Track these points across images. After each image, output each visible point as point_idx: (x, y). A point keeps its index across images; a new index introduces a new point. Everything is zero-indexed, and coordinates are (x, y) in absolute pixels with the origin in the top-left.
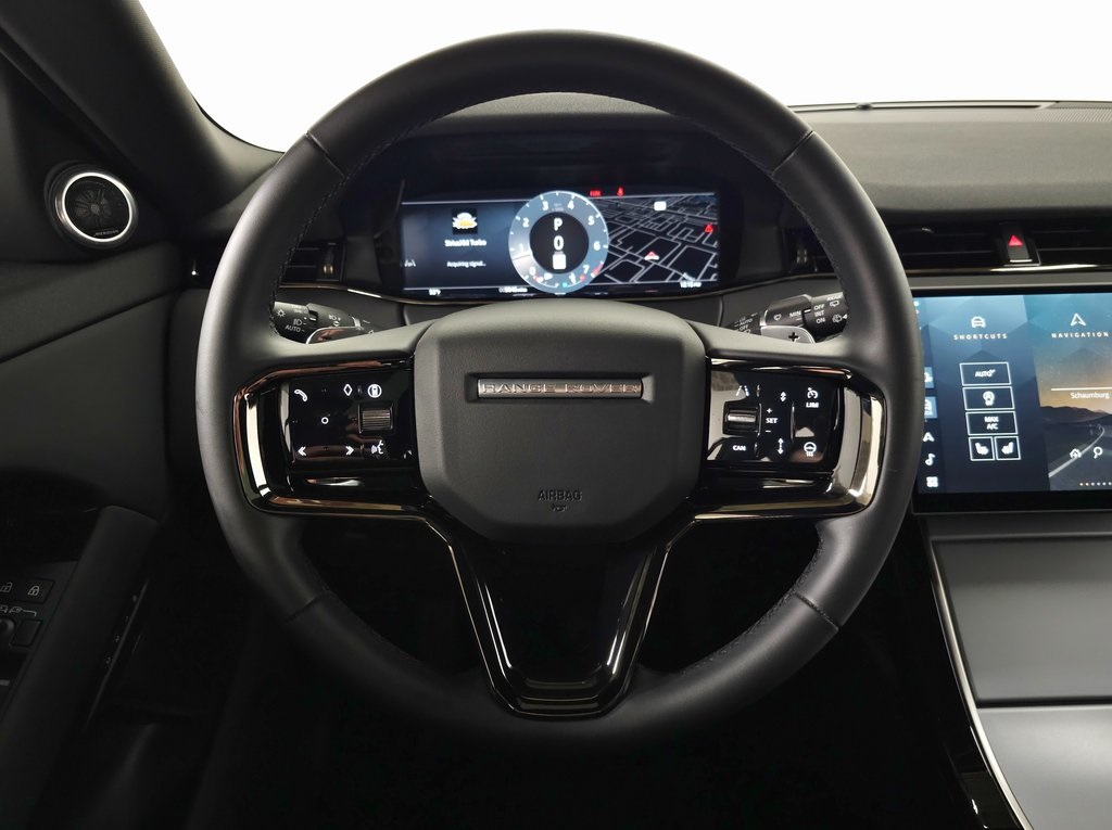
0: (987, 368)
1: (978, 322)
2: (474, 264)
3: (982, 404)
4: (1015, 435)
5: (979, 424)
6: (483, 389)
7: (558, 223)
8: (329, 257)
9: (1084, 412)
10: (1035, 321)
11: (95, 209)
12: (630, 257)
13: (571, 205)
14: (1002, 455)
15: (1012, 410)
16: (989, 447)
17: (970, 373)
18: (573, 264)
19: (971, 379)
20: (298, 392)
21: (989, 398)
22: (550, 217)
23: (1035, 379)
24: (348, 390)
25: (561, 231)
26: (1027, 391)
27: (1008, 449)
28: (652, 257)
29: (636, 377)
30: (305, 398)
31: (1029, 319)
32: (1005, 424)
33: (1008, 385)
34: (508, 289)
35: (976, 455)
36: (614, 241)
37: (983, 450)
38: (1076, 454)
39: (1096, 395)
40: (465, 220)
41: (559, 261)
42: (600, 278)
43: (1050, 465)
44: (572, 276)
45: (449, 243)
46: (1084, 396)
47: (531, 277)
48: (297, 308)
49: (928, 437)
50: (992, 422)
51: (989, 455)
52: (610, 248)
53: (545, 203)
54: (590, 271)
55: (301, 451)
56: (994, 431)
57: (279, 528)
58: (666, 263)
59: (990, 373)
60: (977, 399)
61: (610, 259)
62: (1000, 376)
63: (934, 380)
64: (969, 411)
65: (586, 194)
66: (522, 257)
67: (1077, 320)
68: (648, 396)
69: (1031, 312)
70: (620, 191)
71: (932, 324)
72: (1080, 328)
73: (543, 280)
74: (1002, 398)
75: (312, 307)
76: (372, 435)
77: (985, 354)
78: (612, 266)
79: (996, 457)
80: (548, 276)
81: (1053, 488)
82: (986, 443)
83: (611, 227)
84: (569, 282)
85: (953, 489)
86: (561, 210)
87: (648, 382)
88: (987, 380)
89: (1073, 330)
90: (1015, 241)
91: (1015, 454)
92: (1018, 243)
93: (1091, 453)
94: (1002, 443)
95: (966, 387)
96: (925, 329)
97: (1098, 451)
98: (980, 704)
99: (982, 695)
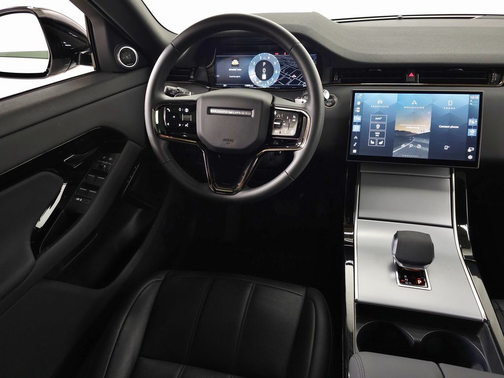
0: (379, 117)
1: (380, 102)
2: (237, 77)
3: (375, 128)
4: (384, 139)
5: (373, 134)
6: (212, 111)
7: (264, 64)
8: (192, 73)
9: (409, 133)
10: (399, 102)
11: (127, 57)
12: (287, 76)
13: (269, 58)
14: (378, 144)
15: (385, 131)
16: (375, 142)
17: (373, 118)
18: (268, 78)
19: (373, 120)
20: (168, 109)
21: (378, 126)
22: (262, 61)
23: (395, 121)
24: (180, 109)
25: (265, 67)
26: (392, 124)
27: (381, 143)
28: (294, 76)
29: (251, 110)
30: (169, 111)
31: (398, 101)
32: (382, 135)
33: (385, 123)
34: (247, 85)
35: (370, 144)
36: (282, 70)
37: (372, 143)
38: (403, 146)
39: (415, 127)
40: (235, 62)
41: (264, 77)
42: (277, 83)
43: (394, 149)
44: (268, 82)
45: (230, 70)
46: (410, 128)
47: (255, 82)
48: (174, 88)
49: (356, 137)
50: (377, 134)
51: (375, 144)
52: (281, 73)
53: (261, 57)
54: (274, 81)
55: (168, 124)
56: (378, 137)
57: (163, 143)
58: (298, 78)
59: (380, 119)
60: (374, 127)
61: (280, 76)
62: (384, 119)
63: (362, 120)
64: (371, 130)
65: (274, 54)
66: (253, 76)
67: (414, 102)
68: (253, 116)
70: (285, 53)
71: (364, 102)
72: (415, 105)
73: (258, 83)
74: (382, 127)
75: (178, 88)
76: (185, 122)
77: (379, 113)
78: (281, 79)
79: (376, 145)
80: (260, 81)
81: (393, 156)
82: (374, 141)
83: (281, 66)
84: (267, 84)
85: (360, 154)
86: (266, 59)
87: (253, 111)
88: (379, 121)
89: (412, 106)
90: (411, 75)
91: (383, 144)
92: (413, 75)
93: (408, 146)
94: (379, 141)
95: (371, 122)
96: (362, 104)
97: (411, 146)
98: (359, 218)
99: (360, 216)
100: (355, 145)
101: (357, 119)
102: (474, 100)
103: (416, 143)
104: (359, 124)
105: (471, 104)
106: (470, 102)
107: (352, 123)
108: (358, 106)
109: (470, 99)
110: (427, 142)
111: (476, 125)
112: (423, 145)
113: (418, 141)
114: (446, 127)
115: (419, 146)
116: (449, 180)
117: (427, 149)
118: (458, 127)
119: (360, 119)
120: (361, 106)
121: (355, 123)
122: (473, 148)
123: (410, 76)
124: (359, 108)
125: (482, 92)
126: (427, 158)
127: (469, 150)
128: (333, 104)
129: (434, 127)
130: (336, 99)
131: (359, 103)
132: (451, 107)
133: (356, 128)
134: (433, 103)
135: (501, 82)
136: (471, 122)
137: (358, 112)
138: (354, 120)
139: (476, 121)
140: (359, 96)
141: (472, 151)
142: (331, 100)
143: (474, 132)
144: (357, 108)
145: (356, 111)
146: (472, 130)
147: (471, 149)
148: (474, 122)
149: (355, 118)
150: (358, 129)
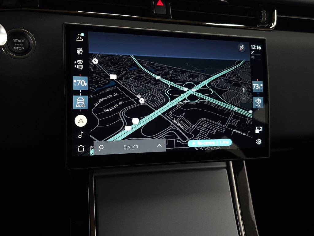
63: (89, 85)
90: (160, 3)
92: (162, 4)
100: (80, 137)
102: (256, 51)
104: (84, 93)
105: (253, 57)
106: (251, 55)
107: (70, 93)
108: (80, 57)
109: (251, 50)
111: (262, 91)
116: (226, 170)
119: (85, 84)
121: (77, 93)
122: (261, 127)
123: (157, 4)
124: (80, 62)
125: (264, 40)
127: (257, 131)
130: (32, 40)
131: (80, 52)
133: (80, 102)
135: (272, 24)
136: (256, 87)
137: (80, 70)
138: (74, 85)
139: (262, 85)
140: (79, 36)
141: (259, 131)
142: (21, 41)
143: (260, 102)
144: (77, 62)
145: (77, 67)
146: (258, 99)
147: (259, 129)
148: (259, 86)
149: (74, 81)
150: (83, 104)
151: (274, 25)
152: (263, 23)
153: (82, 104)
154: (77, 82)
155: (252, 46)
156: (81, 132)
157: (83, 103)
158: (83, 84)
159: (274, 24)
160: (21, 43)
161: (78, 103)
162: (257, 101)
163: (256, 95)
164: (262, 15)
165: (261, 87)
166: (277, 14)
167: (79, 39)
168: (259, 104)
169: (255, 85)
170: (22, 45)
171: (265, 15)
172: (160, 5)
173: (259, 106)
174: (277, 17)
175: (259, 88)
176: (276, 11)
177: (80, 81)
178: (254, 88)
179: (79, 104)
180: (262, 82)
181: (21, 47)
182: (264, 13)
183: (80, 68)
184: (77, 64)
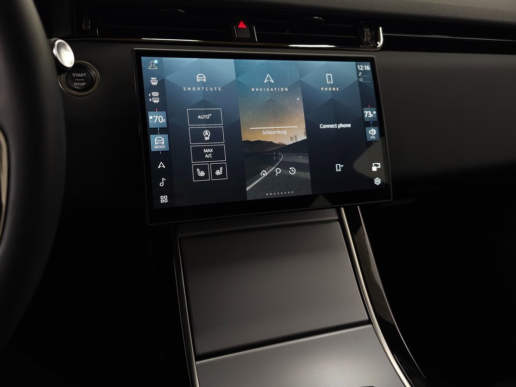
0: (206, 113)
1: (200, 78)
3: (202, 139)
4: (224, 161)
5: (199, 154)
9: (271, 144)
10: (241, 79)
14: (215, 176)
15: (222, 144)
16: (206, 172)
17: (194, 115)
19: (195, 120)
21: (207, 134)
23: (239, 120)
26: (234, 129)
27: (218, 173)
31: (237, 76)
32: (218, 153)
33: (221, 126)
35: (197, 177)
37: (202, 174)
38: (264, 174)
39: (279, 132)
43: (247, 182)
46: (271, 133)
49: (161, 165)
50: (208, 152)
51: (206, 177)
56: (210, 159)
59: (208, 116)
60: (199, 137)
62: (215, 119)
63: (167, 121)
64: (193, 145)
67: (269, 79)
69: (238, 72)
71: (167, 78)
72: (270, 85)
74: (215, 135)
77: (204, 103)
79: (211, 178)
81: (249, 198)
82: (204, 168)
88: (206, 121)
89: (266, 85)
90: (242, 25)
91: (223, 175)
92: (245, 27)
93: (274, 172)
94: (216, 168)
95: (191, 127)
96: (162, 82)
97: (279, 171)
98: (198, 358)
99: (200, 351)
100: (162, 184)
101: (156, 119)
102: (364, 72)
103: (285, 166)
104: (162, 131)
105: (361, 80)
106: (359, 77)
107: (146, 132)
108: (154, 88)
109: (358, 71)
110: (304, 160)
111: (376, 120)
112: (299, 167)
113: (289, 160)
114: (332, 126)
115: (293, 171)
117: (307, 175)
118: (349, 126)
119: (163, 121)
120: (161, 87)
121: (155, 131)
122: (379, 164)
123: (239, 27)
124: (155, 94)
126: (311, 194)
127: (374, 169)
128: (90, 83)
129: (311, 128)
130: (94, 73)
131: (154, 82)
132: (332, 86)
133: (159, 143)
134: (302, 79)
135: (378, 43)
136: (368, 115)
137: (156, 104)
138: (150, 122)
139: (375, 112)
140: (153, 63)
141: (377, 169)
142: (82, 75)
143: (375, 133)
144: (151, 94)
145: (152, 100)
146: (372, 130)
147: (377, 165)
148: (372, 113)
149: (151, 117)
150: (163, 145)
151: (380, 44)
152: (367, 43)
153: (161, 144)
154: (154, 119)
155: (358, 66)
156: (163, 179)
157: (163, 143)
158: (161, 120)
159: (380, 42)
160: (82, 78)
161: (156, 143)
162: (371, 132)
163: (368, 124)
164: (365, 33)
165: (374, 115)
166: (383, 32)
167: (153, 67)
168: (374, 135)
169: (367, 112)
170: (83, 80)
171: (369, 33)
172: (242, 27)
173: (374, 137)
174: (384, 36)
175: (371, 116)
176: (381, 28)
177: (157, 117)
178: (366, 116)
179: (158, 144)
180: (375, 108)
181: (82, 82)
182: (367, 31)
183: (156, 101)
184: (152, 97)
